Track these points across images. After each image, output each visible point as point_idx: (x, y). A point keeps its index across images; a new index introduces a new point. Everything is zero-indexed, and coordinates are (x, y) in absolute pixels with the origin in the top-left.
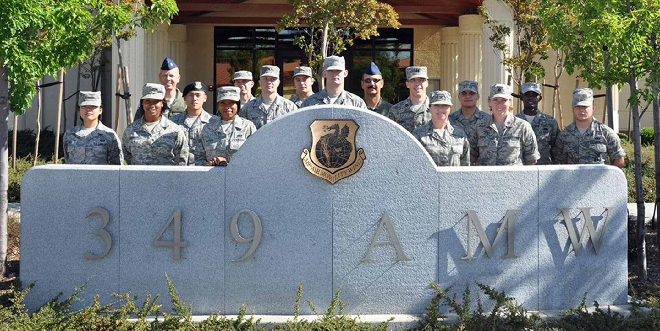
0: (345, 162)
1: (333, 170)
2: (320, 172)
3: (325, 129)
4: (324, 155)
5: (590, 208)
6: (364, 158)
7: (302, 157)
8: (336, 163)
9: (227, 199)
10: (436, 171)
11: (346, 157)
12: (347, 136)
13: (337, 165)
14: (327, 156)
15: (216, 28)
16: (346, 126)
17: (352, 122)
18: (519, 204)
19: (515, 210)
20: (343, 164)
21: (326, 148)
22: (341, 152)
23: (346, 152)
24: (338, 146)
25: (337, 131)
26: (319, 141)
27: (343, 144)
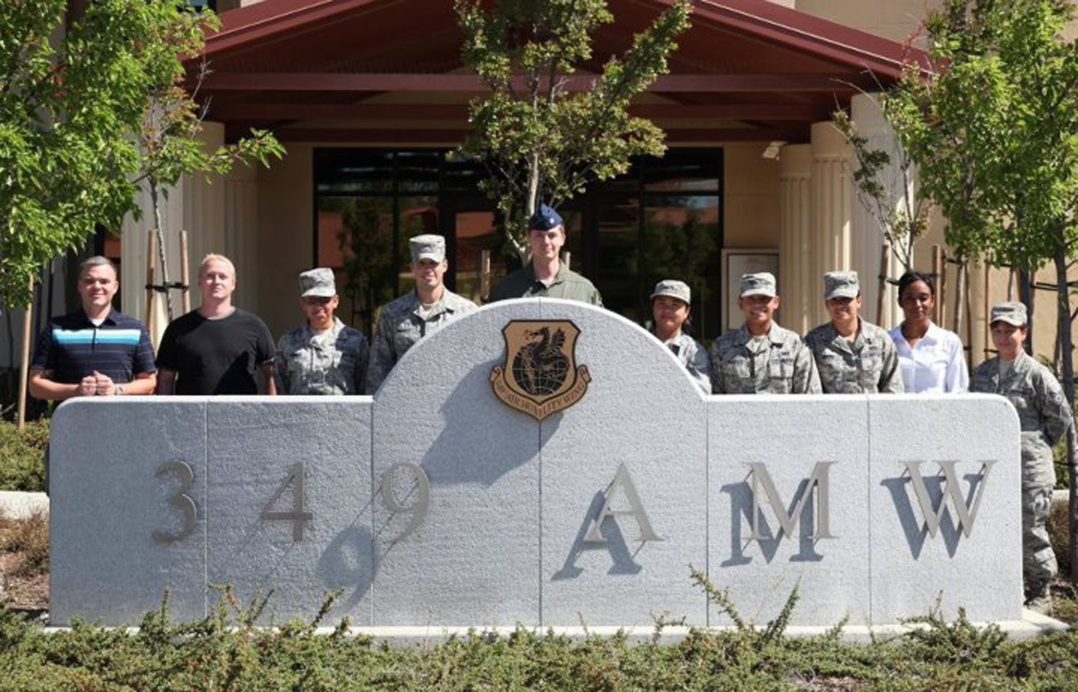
0: (559, 385)
1: (540, 398)
2: (519, 402)
3: (528, 335)
6: (588, 380)
7: (492, 379)
8: (545, 388)
9: (376, 446)
10: (702, 401)
11: (559, 379)
12: (561, 346)
13: (547, 390)
14: (531, 377)
15: (316, 151)
16: (559, 331)
17: (568, 324)
18: (837, 454)
19: (829, 464)
20: (555, 389)
21: (529, 364)
22: (551, 371)
23: (561, 371)
24: (547, 362)
25: (546, 339)
26: (519, 354)
27: (556, 358)
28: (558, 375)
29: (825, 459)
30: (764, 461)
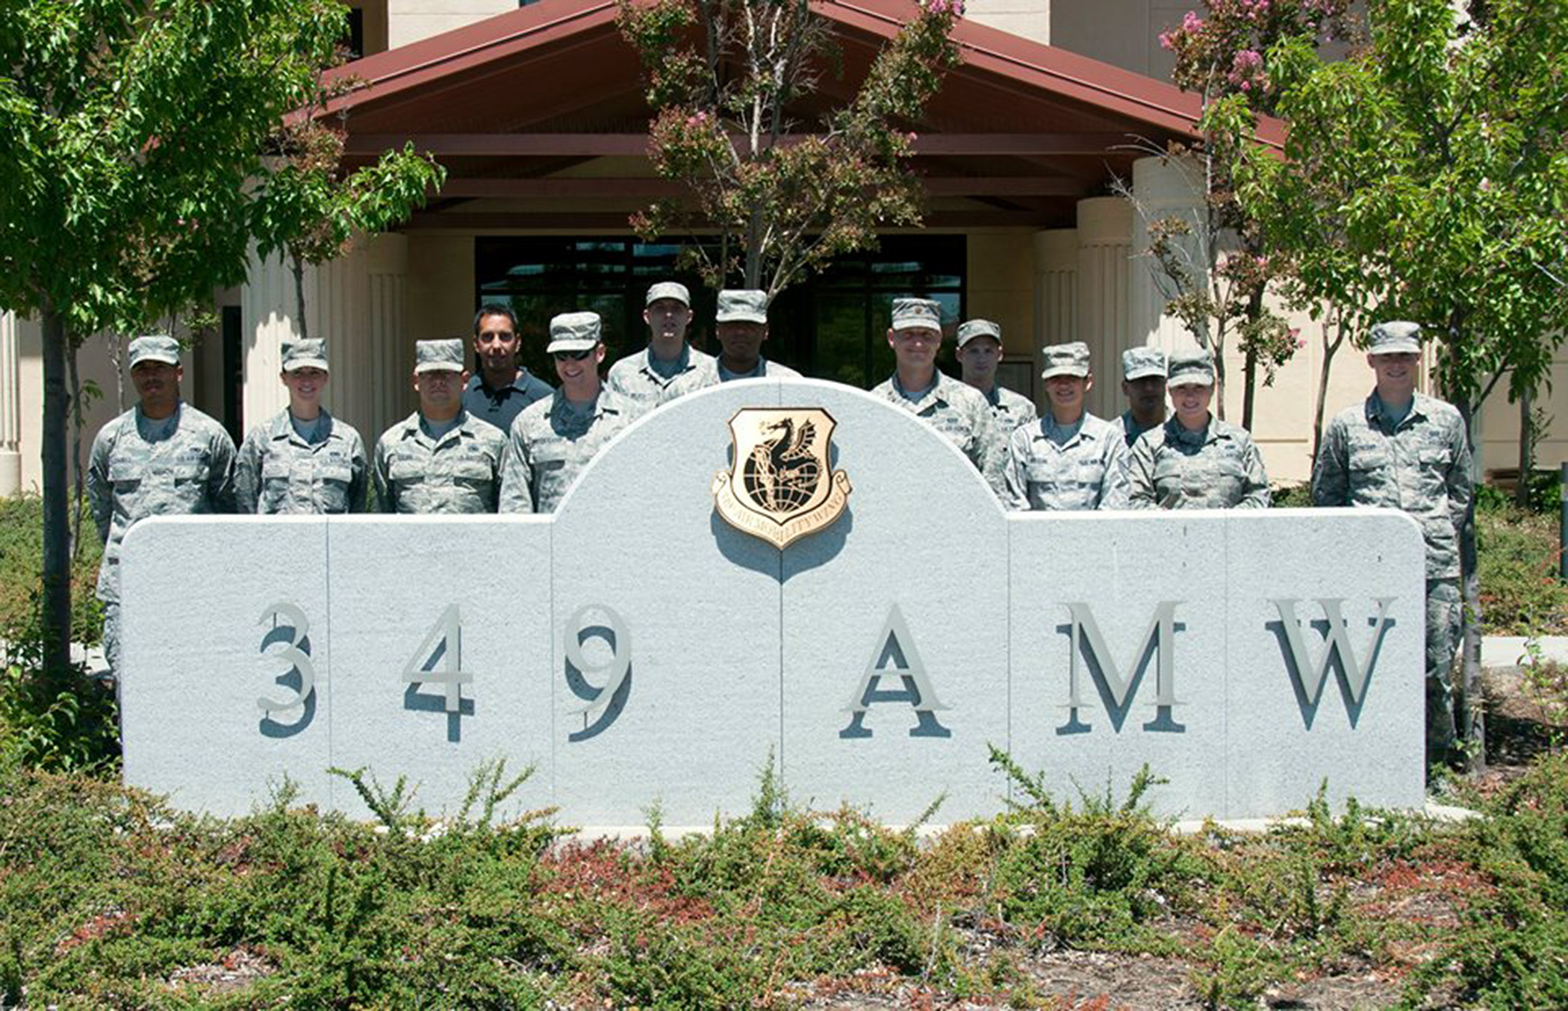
0: (806, 498)
1: (781, 516)
2: (754, 523)
3: (764, 429)
4: (761, 485)
5: (1342, 600)
6: (846, 490)
7: (715, 490)
8: (788, 501)
9: (557, 581)
10: (1001, 518)
11: (807, 489)
12: (810, 442)
13: (790, 505)
14: (769, 487)
15: (480, 241)
16: (808, 423)
17: (820, 413)
18: (1183, 590)
19: (1175, 604)
20: (802, 504)
21: (766, 469)
22: (797, 478)
23: (809, 479)
24: (791, 465)
25: (789, 434)
26: (753, 455)
27: (802, 460)
28: (805, 485)
29: (1169, 597)
30: (1086, 600)
